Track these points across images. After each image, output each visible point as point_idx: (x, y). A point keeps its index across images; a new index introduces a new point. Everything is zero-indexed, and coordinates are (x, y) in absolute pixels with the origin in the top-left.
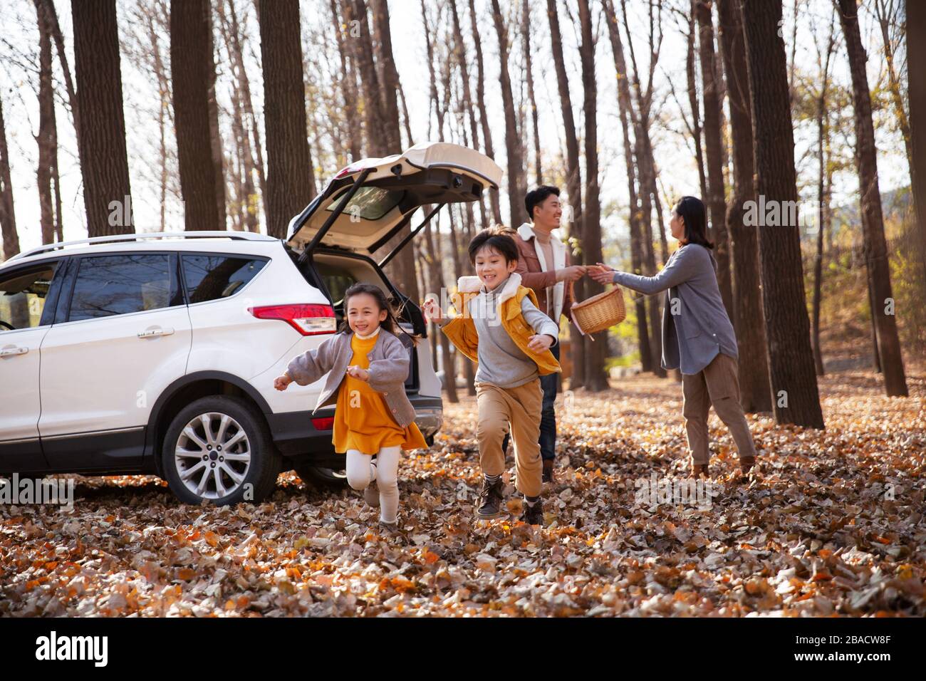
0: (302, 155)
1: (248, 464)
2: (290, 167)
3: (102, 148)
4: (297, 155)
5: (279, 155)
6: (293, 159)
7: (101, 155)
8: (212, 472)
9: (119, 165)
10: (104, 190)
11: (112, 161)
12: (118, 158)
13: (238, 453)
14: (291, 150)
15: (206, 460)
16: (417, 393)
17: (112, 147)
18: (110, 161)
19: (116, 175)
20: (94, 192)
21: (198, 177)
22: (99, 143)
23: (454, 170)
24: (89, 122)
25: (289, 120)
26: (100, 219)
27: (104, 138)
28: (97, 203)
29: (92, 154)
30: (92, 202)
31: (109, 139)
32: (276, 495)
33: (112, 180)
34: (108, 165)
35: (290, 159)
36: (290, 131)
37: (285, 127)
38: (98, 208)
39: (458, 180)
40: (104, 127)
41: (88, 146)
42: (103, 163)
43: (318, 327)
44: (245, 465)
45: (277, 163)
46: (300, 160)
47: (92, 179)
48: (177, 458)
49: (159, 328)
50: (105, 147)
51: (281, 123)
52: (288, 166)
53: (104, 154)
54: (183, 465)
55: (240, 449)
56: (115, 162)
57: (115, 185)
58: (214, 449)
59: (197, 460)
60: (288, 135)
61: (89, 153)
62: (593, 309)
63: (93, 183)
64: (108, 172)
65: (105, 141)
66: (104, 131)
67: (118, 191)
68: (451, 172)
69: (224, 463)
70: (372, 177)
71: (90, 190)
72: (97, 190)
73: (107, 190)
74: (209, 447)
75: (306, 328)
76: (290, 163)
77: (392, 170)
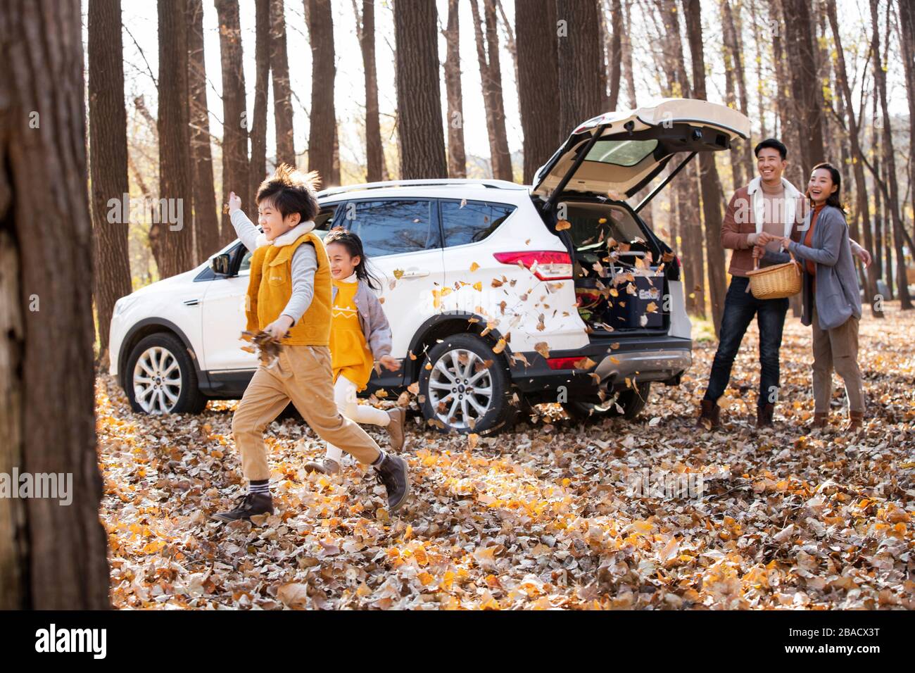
0: (594, 92)
1: (490, 398)
2: (582, 104)
3: (416, 82)
4: (589, 93)
5: (571, 92)
6: (585, 96)
7: (415, 90)
8: (459, 405)
9: (431, 99)
10: (417, 123)
11: (425, 95)
12: (431, 92)
13: (482, 388)
14: (583, 88)
15: (455, 392)
16: (666, 334)
17: (425, 82)
18: (423, 96)
19: (429, 108)
20: (408, 125)
21: (537, 97)
22: (414, 79)
23: (692, 124)
24: (405, 59)
25: (581, 59)
26: (413, 152)
27: (418, 74)
28: (411, 135)
29: (407, 89)
30: (406, 134)
31: (423, 74)
32: (520, 426)
33: (424, 113)
34: (421, 100)
35: (582, 96)
36: (582, 69)
37: (578, 65)
38: (412, 141)
39: (697, 133)
40: (419, 63)
41: (404, 82)
42: (417, 97)
43: (558, 273)
44: (488, 399)
45: (569, 100)
46: (592, 97)
47: (407, 113)
48: (430, 390)
49: (417, 269)
50: (419, 82)
51: (574, 62)
52: (580, 102)
53: (418, 89)
54: (436, 396)
55: (485, 383)
56: (428, 96)
57: (427, 119)
58: (462, 383)
59: (447, 392)
60: (581, 73)
61: (405, 88)
62: (762, 278)
63: (408, 116)
64: (421, 105)
65: (419, 77)
66: (418, 67)
67: (430, 124)
68: (689, 125)
69: (469, 395)
70: (608, 132)
71: (405, 124)
72: (411, 123)
73: (419, 123)
74: (457, 381)
75: (544, 274)
76: (582, 100)
77: (625, 126)
